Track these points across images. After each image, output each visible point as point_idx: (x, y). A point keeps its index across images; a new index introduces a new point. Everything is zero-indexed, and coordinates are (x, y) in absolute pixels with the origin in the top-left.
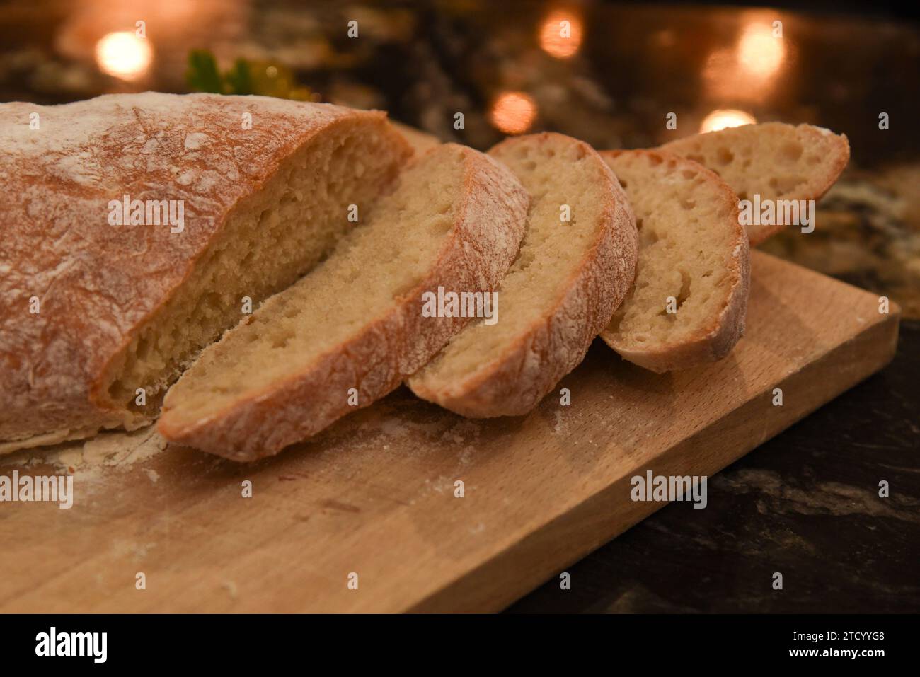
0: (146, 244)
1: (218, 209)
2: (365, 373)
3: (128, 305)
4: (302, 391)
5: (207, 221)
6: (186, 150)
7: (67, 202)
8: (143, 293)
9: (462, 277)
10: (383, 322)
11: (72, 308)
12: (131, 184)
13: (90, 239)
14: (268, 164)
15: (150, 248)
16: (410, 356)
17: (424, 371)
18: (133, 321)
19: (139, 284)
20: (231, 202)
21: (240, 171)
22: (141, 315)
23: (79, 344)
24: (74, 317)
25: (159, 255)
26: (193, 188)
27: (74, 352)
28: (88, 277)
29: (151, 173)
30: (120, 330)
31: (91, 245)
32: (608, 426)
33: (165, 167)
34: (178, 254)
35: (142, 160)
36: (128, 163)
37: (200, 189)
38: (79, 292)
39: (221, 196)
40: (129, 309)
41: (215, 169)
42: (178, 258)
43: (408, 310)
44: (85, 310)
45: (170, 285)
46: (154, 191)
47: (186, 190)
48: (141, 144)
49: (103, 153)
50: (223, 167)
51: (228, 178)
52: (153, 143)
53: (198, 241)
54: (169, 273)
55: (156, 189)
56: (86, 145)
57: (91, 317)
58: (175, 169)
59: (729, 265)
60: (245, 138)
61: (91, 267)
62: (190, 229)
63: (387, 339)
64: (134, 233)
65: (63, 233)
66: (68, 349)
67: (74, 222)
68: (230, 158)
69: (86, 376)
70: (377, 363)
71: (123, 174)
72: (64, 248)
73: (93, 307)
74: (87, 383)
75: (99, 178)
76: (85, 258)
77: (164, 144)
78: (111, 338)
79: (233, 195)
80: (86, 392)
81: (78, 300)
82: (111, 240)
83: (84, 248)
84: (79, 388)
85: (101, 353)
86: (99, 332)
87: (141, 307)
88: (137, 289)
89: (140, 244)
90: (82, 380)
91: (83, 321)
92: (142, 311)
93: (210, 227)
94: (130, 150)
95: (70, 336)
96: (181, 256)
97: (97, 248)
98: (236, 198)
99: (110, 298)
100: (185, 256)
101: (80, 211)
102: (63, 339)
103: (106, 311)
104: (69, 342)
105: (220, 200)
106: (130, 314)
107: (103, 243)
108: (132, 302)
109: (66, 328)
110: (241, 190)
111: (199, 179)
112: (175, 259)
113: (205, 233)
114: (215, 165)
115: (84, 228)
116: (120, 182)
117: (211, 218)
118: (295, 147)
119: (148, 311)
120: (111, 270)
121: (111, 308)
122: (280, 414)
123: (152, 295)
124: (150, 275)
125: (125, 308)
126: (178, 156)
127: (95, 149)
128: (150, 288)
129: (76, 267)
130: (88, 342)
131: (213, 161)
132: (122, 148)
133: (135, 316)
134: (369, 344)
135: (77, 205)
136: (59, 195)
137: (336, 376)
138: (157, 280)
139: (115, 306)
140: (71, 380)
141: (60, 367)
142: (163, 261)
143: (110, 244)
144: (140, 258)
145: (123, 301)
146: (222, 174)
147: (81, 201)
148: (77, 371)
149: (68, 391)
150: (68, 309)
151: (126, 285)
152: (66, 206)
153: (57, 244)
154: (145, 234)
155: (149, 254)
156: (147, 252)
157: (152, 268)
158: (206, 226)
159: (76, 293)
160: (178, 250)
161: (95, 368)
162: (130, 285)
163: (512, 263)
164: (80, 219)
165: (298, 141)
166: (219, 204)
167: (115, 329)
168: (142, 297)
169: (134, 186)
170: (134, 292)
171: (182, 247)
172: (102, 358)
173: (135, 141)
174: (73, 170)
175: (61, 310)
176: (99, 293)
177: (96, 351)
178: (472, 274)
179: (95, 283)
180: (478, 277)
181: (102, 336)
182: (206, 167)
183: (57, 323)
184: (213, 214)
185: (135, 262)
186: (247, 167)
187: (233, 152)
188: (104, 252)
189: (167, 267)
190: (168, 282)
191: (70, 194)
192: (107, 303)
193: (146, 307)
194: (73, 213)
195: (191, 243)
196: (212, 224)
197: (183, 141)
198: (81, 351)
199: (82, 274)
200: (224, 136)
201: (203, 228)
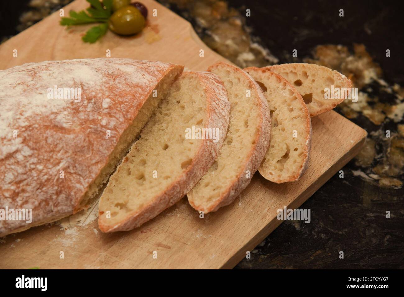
0: (91, 152)
1: (117, 135)
2: (172, 198)
3: (86, 177)
4: (150, 209)
5: (113, 140)
6: (103, 108)
7: (61, 137)
8: (91, 172)
9: (206, 155)
10: (179, 182)
11: (66, 180)
12: (84, 126)
13: (71, 152)
14: (134, 112)
15: (92, 153)
16: (188, 188)
17: (193, 191)
18: (88, 183)
19: (89, 169)
20: (121, 131)
21: (124, 117)
22: (91, 180)
23: (69, 195)
24: (67, 184)
25: (96, 156)
26: (107, 127)
27: (68, 198)
28: (71, 168)
29: (91, 120)
30: (84, 187)
31: (71, 155)
32: (258, 202)
33: (96, 117)
34: (103, 155)
35: (87, 115)
36: (82, 116)
37: (110, 127)
38: (68, 174)
39: (118, 129)
40: (86, 178)
41: (115, 117)
42: (103, 157)
43: (187, 174)
44: (71, 181)
45: (101, 167)
46: (93, 129)
47: (104, 128)
48: (86, 106)
49: (72, 112)
50: (118, 116)
51: (120, 121)
52: (90, 105)
53: (110, 149)
54: (100, 163)
55: (93, 128)
56: (65, 107)
57: (73, 183)
58: (100, 118)
59: (304, 148)
60: (125, 100)
61: (72, 164)
62: (107, 144)
63: (180, 186)
64: (86, 148)
65: (60, 150)
66: (66, 197)
67: (65, 145)
68: (120, 111)
69: (72, 205)
70: (176, 194)
71: (81, 121)
72: (61, 156)
73: (73, 179)
74: (73, 208)
75: (71, 124)
76: (70, 160)
77: (95, 106)
78: (80, 190)
79: (121, 128)
80: (72, 211)
81: (68, 177)
82: (79, 151)
83: (69, 156)
84: (70, 209)
85: (77, 196)
86: (76, 188)
87: (91, 177)
88: (89, 170)
89: (89, 152)
90: (71, 207)
91: (70, 185)
92: (91, 178)
93: (114, 143)
94: (82, 109)
95: (66, 192)
96: (104, 156)
97: (74, 156)
98: (123, 130)
99: (79, 175)
100: (106, 155)
101: (66, 140)
102: (64, 194)
103: (78, 180)
104: (66, 195)
105: (117, 131)
106: (87, 180)
107: (75, 153)
108: (87, 176)
109: (64, 189)
110: (125, 126)
111: (109, 122)
112: (102, 157)
113: (112, 145)
114: (114, 115)
115: (68, 147)
116: (79, 125)
117: (114, 139)
118: (144, 102)
119: (93, 179)
120: (79, 164)
121: (80, 179)
122: (142, 217)
123: (94, 172)
124: (93, 164)
125: (85, 178)
126: (100, 111)
127: (69, 109)
128: (93, 170)
129: (67, 165)
130: (72, 193)
131: (114, 113)
132: (79, 109)
133: (89, 181)
134: (174, 189)
135: (65, 138)
136: (58, 134)
137: (162, 201)
138: (96, 166)
139: (81, 178)
140: (67, 207)
141: (63, 204)
142: (98, 158)
143: (78, 153)
144: (89, 158)
145: (84, 176)
146: (117, 119)
147: (66, 136)
148: (69, 204)
149: (66, 211)
150: (64, 181)
151: (85, 170)
152: (61, 138)
153: (59, 155)
154: (90, 148)
155: (92, 156)
156: (92, 155)
157: (94, 161)
158: (113, 142)
159: (67, 174)
160: (102, 153)
161: (76, 202)
162: (86, 169)
163: (224, 140)
164: (67, 144)
165: (145, 99)
166: (117, 133)
167: (82, 186)
168: (91, 173)
169: (85, 127)
170: (88, 172)
171: (104, 152)
172: (78, 198)
173: (84, 104)
174: (62, 121)
175: (62, 182)
176: (75, 173)
177: (75, 195)
178: (210, 152)
179: (73, 169)
180: (212, 152)
181: (77, 190)
182: (111, 116)
183: (61, 187)
184: (115, 137)
185: (88, 160)
186: (127, 115)
187: (121, 108)
188: (76, 157)
189: (99, 160)
190: (100, 166)
191: (62, 133)
192: (78, 177)
193: (92, 177)
194: (63, 142)
195: (107, 150)
196: (115, 141)
197: (102, 103)
198: (70, 197)
199: (69, 167)
200: (117, 99)
201: (111, 143)
